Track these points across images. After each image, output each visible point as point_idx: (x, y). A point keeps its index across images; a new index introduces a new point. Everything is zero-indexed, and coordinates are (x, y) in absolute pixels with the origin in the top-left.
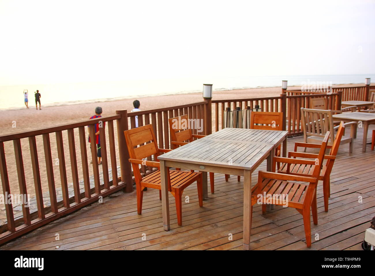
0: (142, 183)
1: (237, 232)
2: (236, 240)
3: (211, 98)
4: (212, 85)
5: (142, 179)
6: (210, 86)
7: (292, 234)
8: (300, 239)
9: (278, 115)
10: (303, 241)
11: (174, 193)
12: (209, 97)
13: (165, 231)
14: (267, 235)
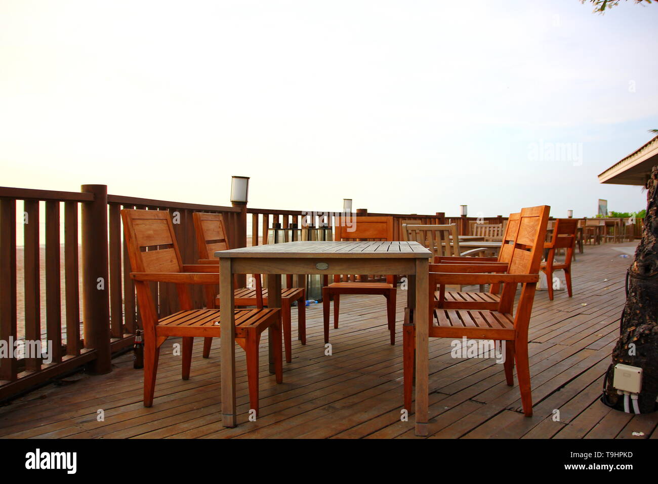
0: (159, 327)
1: (382, 413)
2: (390, 425)
3: (245, 203)
4: (249, 178)
5: (159, 321)
6: (246, 180)
7: (484, 403)
8: (504, 408)
9: (385, 221)
10: (509, 409)
11: (244, 340)
12: (244, 200)
13: (228, 427)
14: (441, 411)
